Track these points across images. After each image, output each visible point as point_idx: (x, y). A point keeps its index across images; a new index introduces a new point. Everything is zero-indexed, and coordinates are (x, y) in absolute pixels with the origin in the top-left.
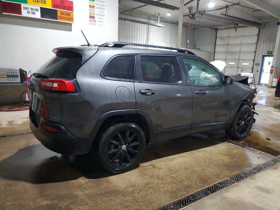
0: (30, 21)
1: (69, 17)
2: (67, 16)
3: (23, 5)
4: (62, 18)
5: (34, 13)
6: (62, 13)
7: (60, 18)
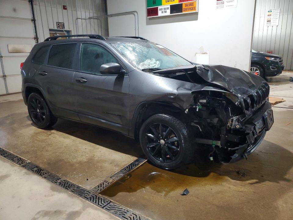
0: (165, 19)
1: (192, 7)
2: (190, 7)
3: (159, 7)
4: (186, 10)
5: (166, 12)
6: (186, 5)
7: (184, 10)
